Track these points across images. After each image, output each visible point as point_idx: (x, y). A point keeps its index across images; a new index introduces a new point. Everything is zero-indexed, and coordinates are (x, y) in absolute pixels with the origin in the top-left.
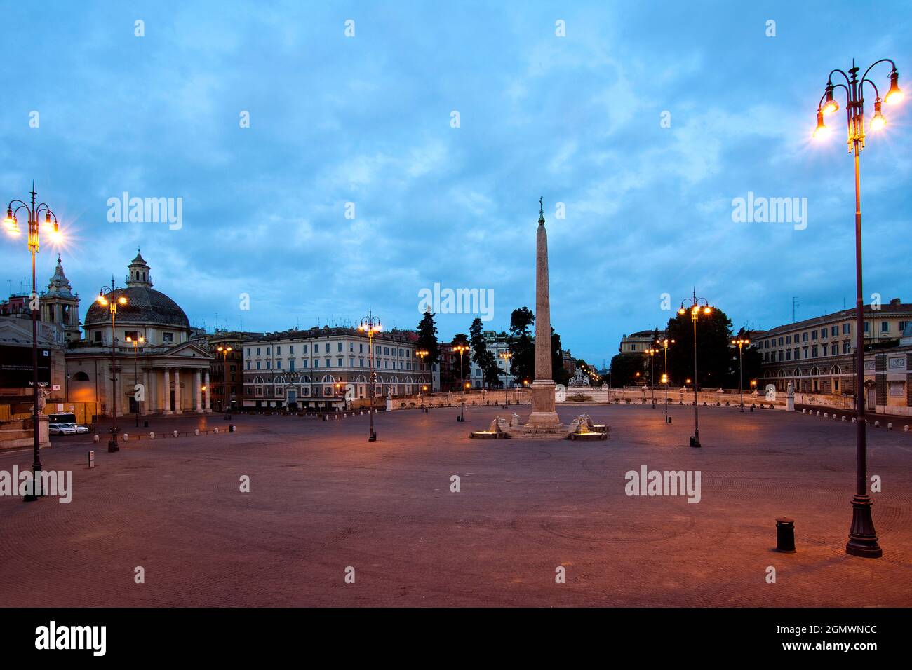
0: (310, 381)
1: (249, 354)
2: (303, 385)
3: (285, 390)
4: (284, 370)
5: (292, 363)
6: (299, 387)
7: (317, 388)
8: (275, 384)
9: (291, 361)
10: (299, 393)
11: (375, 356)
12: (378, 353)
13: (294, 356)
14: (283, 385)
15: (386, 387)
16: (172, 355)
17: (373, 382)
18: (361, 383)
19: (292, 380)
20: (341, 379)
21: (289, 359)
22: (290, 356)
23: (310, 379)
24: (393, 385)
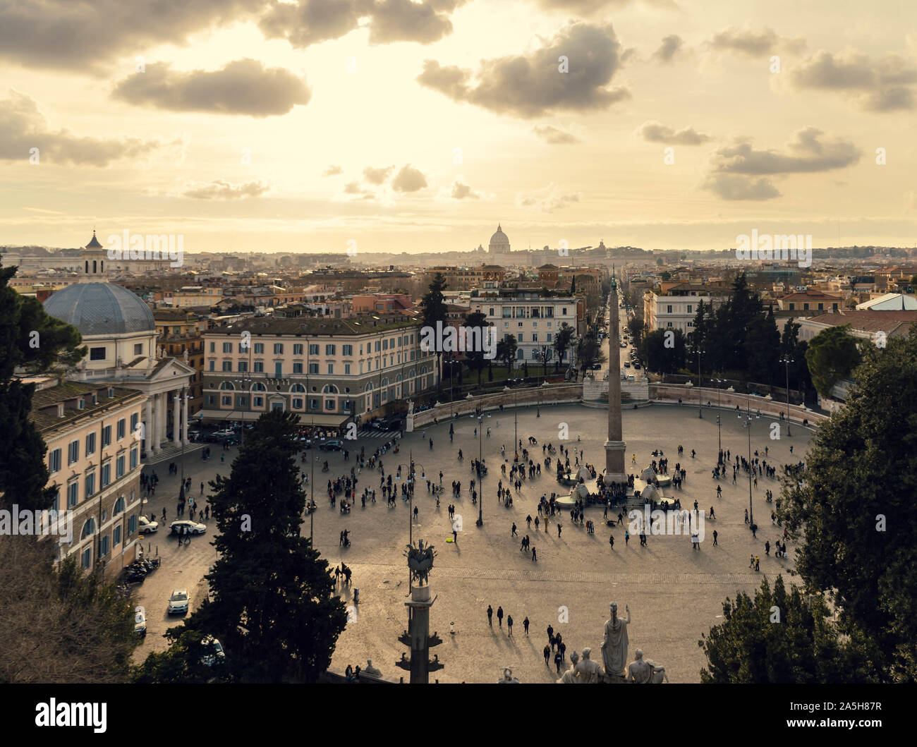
0: (304, 391)
1: (213, 349)
2: (294, 395)
3: (268, 401)
4: (267, 374)
5: (279, 367)
6: (288, 397)
7: (314, 402)
8: (253, 392)
9: (277, 364)
10: (288, 405)
11: (383, 352)
12: (385, 347)
13: (282, 357)
14: (263, 394)
15: (392, 390)
16: (156, 379)
17: (380, 387)
18: (369, 391)
19: (279, 388)
20: (348, 391)
21: (274, 360)
22: (275, 357)
23: (305, 388)
24: (397, 384)
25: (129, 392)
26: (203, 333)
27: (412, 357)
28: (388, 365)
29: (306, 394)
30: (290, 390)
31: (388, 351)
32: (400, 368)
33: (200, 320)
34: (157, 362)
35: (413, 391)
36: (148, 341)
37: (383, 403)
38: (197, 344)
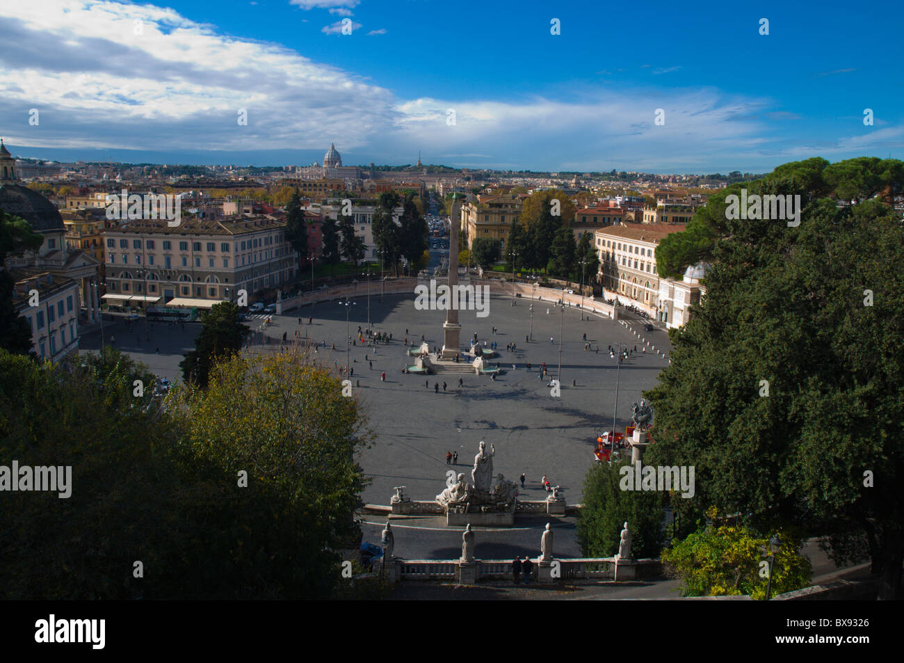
0: (190, 281)
1: (112, 245)
2: (182, 283)
3: (161, 288)
4: (158, 266)
5: (168, 261)
6: (177, 285)
7: (199, 288)
8: (148, 281)
9: (166, 258)
10: (177, 292)
11: (253, 250)
12: (255, 246)
13: (170, 252)
14: (157, 283)
15: (261, 281)
16: (70, 269)
17: (252, 278)
18: (244, 282)
19: (169, 278)
20: (227, 281)
21: (164, 255)
22: (165, 252)
23: (191, 278)
24: (266, 276)
25: (62, 279)
26: (102, 231)
27: (276, 254)
28: (258, 260)
29: (192, 283)
30: (179, 279)
31: (258, 249)
32: (267, 262)
33: (98, 220)
34: (68, 255)
35: (278, 281)
36: (59, 238)
37: (255, 291)
38: (98, 241)
